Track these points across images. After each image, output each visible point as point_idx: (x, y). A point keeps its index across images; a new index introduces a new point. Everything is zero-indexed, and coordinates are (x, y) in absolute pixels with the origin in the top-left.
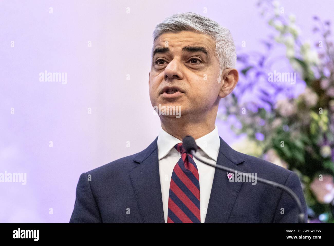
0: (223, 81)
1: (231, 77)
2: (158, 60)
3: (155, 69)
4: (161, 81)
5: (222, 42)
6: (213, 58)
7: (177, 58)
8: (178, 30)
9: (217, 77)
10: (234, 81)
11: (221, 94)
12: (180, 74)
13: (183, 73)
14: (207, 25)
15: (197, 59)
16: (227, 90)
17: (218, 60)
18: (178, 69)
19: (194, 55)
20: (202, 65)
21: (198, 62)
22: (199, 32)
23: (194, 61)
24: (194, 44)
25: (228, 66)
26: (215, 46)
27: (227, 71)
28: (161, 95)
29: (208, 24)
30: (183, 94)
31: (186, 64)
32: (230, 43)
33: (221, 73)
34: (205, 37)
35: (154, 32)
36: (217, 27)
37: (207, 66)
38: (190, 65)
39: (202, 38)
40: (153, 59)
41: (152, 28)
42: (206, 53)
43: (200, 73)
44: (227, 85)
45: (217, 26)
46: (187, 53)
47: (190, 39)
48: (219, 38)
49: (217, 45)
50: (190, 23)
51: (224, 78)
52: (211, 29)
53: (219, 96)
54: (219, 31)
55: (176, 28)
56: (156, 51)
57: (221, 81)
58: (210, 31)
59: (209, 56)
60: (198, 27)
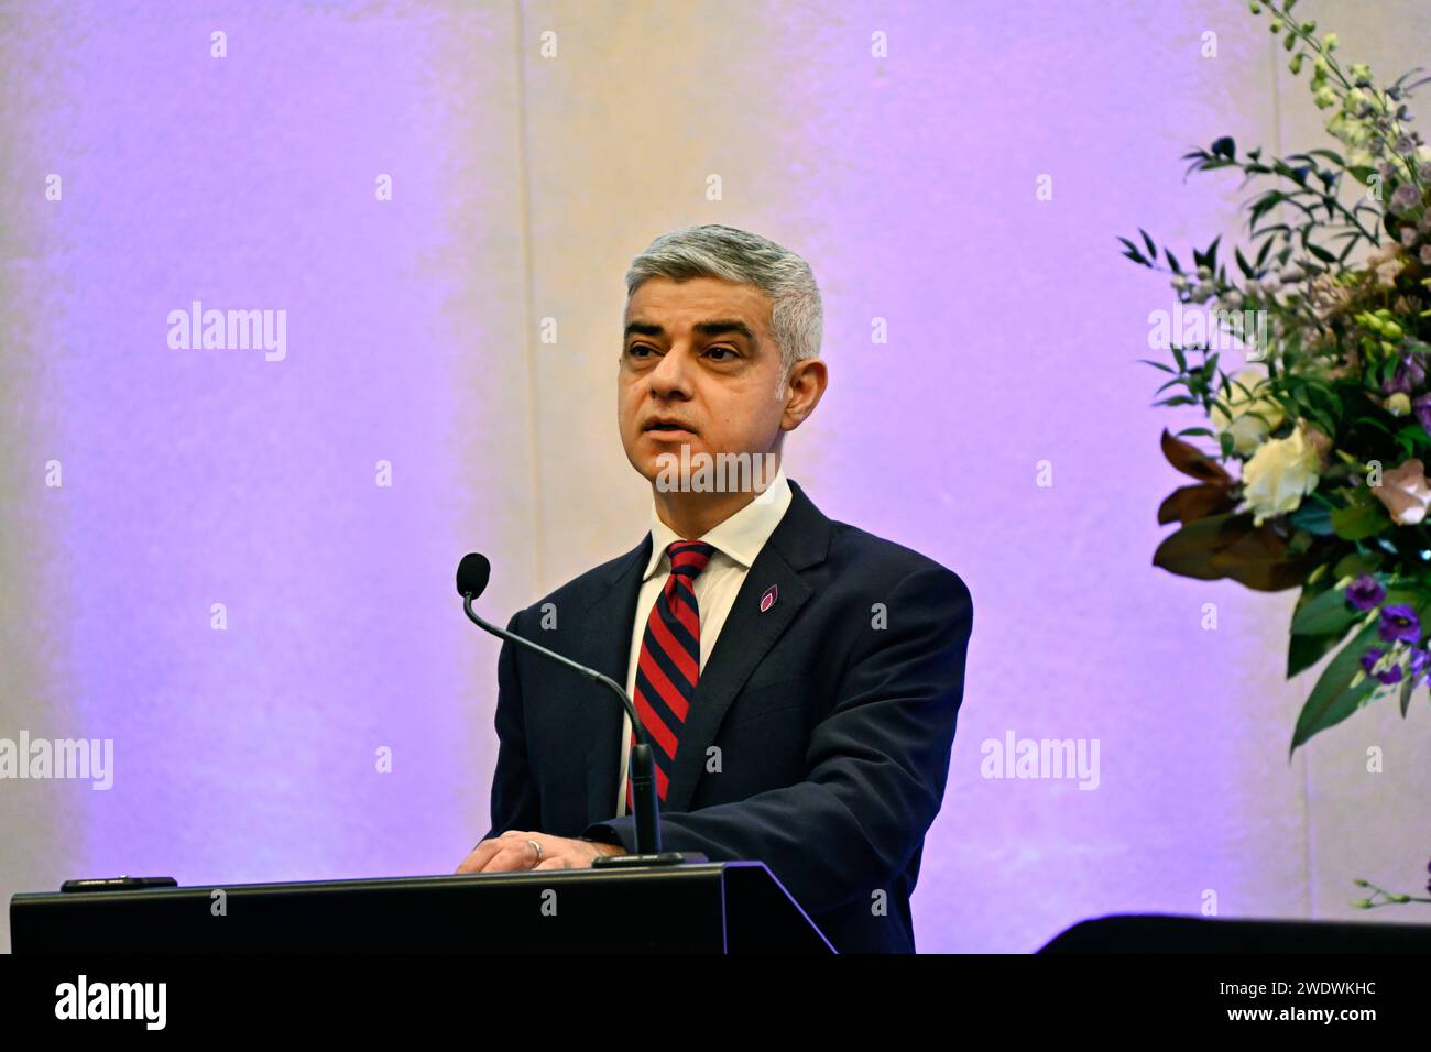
0: (791, 391)
1: (809, 380)
2: (637, 347)
3: (630, 365)
4: (643, 399)
5: (788, 300)
6: (765, 344)
7: (679, 348)
8: (682, 277)
9: (774, 388)
10: (816, 387)
11: (786, 423)
12: (686, 387)
13: (694, 385)
14: (751, 262)
15: (724, 351)
16: (799, 412)
17: (778, 345)
18: (683, 374)
19: (721, 340)
20: (739, 362)
21: (727, 355)
22: (732, 283)
23: (718, 354)
24: (721, 314)
25: (802, 356)
26: (771, 312)
27: (801, 365)
28: (646, 434)
29: (754, 257)
30: (693, 436)
31: (701, 359)
32: (807, 299)
33: (784, 377)
34: (746, 293)
35: (629, 276)
36: (776, 264)
37: (752, 363)
38: (710, 362)
39: (738, 297)
40: (626, 345)
41: (625, 268)
42: (747, 334)
43: (735, 382)
44: (800, 397)
45: (776, 260)
46: (701, 336)
47: (711, 301)
48: (780, 290)
49: (775, 311)
50: (709, 261)
51: (791, 384)
52: (763, 271)
53: (781, 427)
54: (782, 273)
55: (677, 273)
56: (633, 328)
57: (785, 394)
58: (760, 277)
59: (756, 342)
60: (731, 271)
